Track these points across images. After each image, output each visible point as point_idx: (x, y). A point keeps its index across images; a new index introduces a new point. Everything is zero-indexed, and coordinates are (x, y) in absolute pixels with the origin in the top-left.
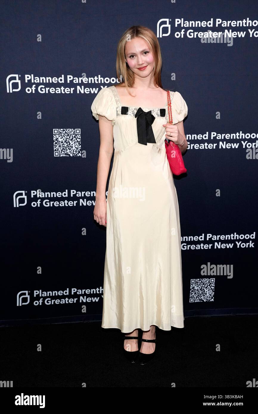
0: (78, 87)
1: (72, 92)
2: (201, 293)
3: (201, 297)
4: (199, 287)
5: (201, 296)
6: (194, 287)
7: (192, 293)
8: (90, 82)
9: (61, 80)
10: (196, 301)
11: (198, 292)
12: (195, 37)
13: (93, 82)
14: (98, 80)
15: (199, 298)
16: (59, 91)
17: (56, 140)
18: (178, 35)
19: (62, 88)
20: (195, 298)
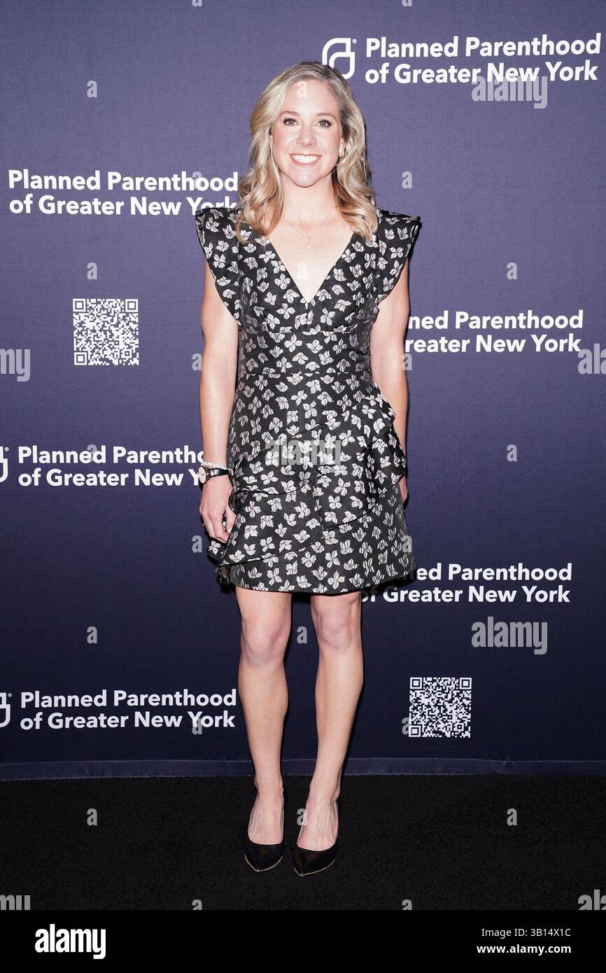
0: (134, 200)
1: (118, 212)
2: (436, 713)
3: (438, 726)
4: (433, 700)
5: (438, 723)
6: (418, 698)
7: (416, 714)
8: (161, 188)
9: (93, 183)
10: (425, 735)
11: (429, 711)
12: (415, 81)
13: (169, 188)
14: (180, 184)
15: (433, 727)
16: (87, 208)
17: (80, 326)
18: (372, 76)
19: (96, 202)
20: (421, 725)
